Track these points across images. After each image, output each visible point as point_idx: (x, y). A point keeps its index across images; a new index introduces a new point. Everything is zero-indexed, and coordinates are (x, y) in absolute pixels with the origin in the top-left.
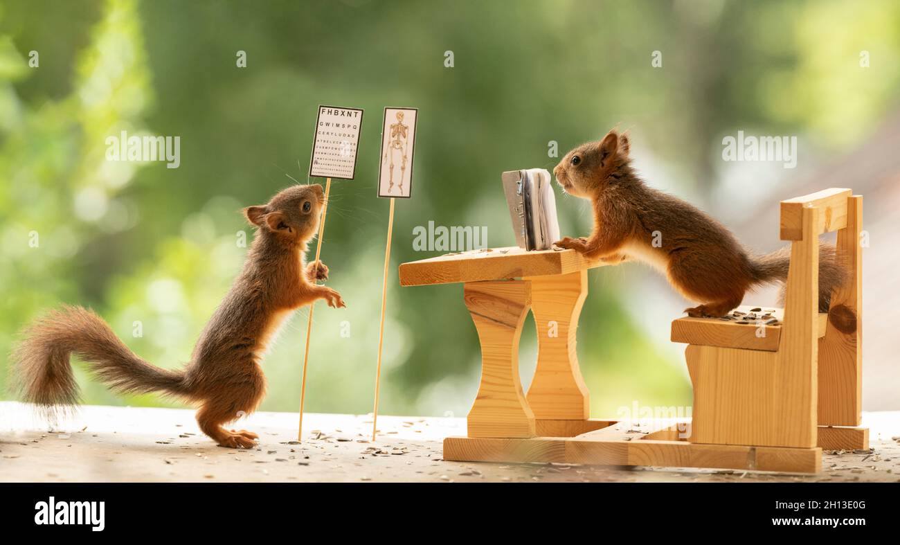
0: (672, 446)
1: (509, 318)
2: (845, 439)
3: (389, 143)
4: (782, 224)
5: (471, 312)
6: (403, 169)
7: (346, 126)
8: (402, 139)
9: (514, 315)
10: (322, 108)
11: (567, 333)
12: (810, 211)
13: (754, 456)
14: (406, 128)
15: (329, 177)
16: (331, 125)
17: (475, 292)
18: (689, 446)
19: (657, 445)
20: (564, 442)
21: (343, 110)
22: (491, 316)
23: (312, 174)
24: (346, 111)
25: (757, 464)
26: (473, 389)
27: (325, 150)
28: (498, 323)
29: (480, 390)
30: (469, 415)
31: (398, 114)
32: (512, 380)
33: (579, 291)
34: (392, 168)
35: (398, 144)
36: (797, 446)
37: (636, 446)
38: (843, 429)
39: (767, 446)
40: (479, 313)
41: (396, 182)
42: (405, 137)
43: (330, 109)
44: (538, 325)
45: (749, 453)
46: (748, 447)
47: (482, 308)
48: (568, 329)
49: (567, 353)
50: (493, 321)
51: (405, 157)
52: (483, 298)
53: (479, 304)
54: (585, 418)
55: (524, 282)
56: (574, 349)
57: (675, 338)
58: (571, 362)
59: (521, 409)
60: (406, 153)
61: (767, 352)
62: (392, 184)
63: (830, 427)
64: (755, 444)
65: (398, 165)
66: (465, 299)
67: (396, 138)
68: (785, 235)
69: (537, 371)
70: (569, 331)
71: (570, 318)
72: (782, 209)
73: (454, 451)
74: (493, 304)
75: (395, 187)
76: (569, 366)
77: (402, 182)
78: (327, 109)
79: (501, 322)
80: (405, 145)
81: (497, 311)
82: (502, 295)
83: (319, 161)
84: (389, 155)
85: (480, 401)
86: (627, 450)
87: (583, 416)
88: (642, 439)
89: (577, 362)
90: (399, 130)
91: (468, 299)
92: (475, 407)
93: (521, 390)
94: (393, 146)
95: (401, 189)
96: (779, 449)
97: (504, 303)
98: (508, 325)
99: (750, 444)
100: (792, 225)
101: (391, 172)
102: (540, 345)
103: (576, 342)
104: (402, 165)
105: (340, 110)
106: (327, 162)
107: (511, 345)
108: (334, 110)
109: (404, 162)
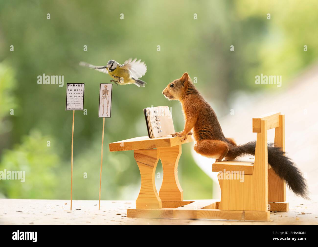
0: (213, 211)
1: (151, 163)
2: (280, 207)
3: (102, 97)
4: (253, 127)
5: (136, 161)
6: (108, 106)
7: (78, 90)
8: (107, 95)
9: (153, 162)
10: (68, 84)
11: (174, 168)
12: (264, 121)
13: (244, 215)
14: (108, 91)
15: (74, 110)
16: (72, 90)
17: (138, 154)
18: (220, 211)
19: (208, 211)
20: (172, 210)
21: (77, 84)
22: (144, 163)
23: (67, 109)
24: (78, 84)
25: (245, 217)
26: (138, 191)
27: (71, 100)
28: (147, 165)
29: (141, 191)
30: (136, 200)
31: (105, 86)
32: (152, 187)
33: (178, 152)
34: (103, 106)
35: (105, 97)
36: (260, 210)
37: (200, 211)
38: (279, 203)
39: (249, 211)
40: (140, 161)
41: (105, 112)
42: (108, 95)
43: (71, 84)
44: (163, 165)
45: (242, 214)
46: (242, 211)
47: (141, 160)
48: (174, 167)
49: (174, 176)
50: (145, 165)
51: (108, 102)
52: (141, 156)
53: (140, 158)
54: (181, 201)
55: (156, 149)
56: (177, 174)
57: (214, 170)
58: (176, 180)
59: (156, 198)
60: (109, 100)
61: (248, 175)
62: (104, 112)
63: (274, 202)
64: (244, 210)
65: (106, 105)
66: (134, 156)
67: (105, 95)
68: (254, 131)
69: (163, 183)
70: (175, 167)
71: (175, 162)
72: (253, 121)
73: (131, 213)
74: (145, 158)
75: (105, 113)
76: (175, 181)
77: (107, 111)
78: (70, 84)
79: (148, 165)
80: (108, 97)
81: (146, 161)
82: (148, 155)
83: (69, 104)
84: (102, 102)
85: (140, 195)
86: (196, 213)
87: (180, 200)
88: (202, 208)
89: (178, 179)
90: (106, 92)
91: (135, 156)
92: (139, 197)
93: (156, 191)
94: (104, 98)
95: (107, 114)
96: (254, 212)
97: (149, 158)
98: (151, 166)
99: (243, 210)
100: (257, 127)
101: (103, 108)
102: (164, 173)
103: (177, 172)
104: (107, 105)
105: (75, 84)
106: (72, 104)
107: (152, 174)
108: (73, 84)
109: (108, 104)
